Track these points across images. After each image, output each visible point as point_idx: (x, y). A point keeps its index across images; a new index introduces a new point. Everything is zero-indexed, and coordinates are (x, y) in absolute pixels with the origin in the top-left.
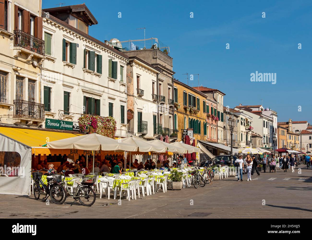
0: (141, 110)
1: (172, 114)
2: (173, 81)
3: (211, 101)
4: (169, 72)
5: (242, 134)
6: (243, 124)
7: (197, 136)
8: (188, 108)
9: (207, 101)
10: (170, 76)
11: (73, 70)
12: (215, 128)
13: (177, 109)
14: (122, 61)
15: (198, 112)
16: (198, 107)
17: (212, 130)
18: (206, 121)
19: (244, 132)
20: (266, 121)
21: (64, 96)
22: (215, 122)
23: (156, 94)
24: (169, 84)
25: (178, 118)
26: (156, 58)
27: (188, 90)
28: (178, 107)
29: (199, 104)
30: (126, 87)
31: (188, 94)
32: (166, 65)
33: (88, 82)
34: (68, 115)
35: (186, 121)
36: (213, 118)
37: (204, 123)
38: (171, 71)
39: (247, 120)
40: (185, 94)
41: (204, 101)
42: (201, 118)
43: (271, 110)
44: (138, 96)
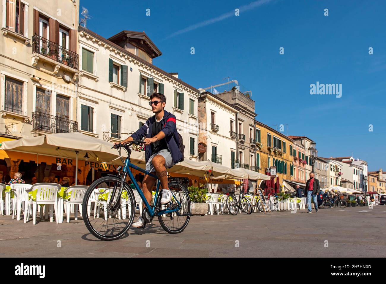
0: (216, 145)
1: (254, 153)
2: (256, 122)
3: (299, 146)
4: (251, 113)
5: (331, 179)
6: (333, 170)
7: (283, 176)
8: (272, 149)
9: (293, 145)
10: (252, 117)
11: (124, 94)
12: (303, 170)
13: (260, 149)
14: (192, 95)
15: (284, 153)
16: (284, 149)
17: (299, 171)
18: (292, 163)
19: (334, 177)
20: (356, 169)
21: (112, 118)
22: (303, 165)
23: (235, 132)
24: (250, 125)
25: (261, 157)
26: (235, 99)
27: (272, 132)
28: (260, 146)
29: (284, 147)
30: (197, 120)
31: (273, 137)
32: (247, 106)
33: (146, 109)
34: (116, 138)
35: (270, 161)
36: (300, 161)
37: (290, 164)
38: (252, 113)
39: (336, 167)
40: (269, 136)
41: (291, 145)
42: (288, 160)
43: (361, 160)
44: (212, 131)
